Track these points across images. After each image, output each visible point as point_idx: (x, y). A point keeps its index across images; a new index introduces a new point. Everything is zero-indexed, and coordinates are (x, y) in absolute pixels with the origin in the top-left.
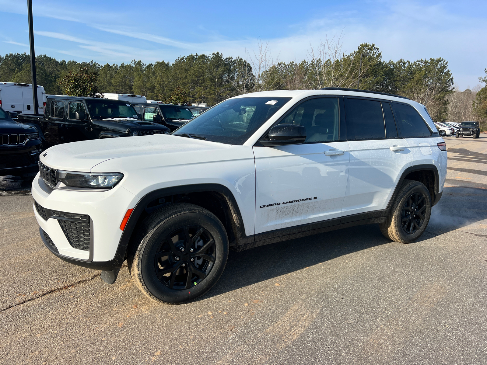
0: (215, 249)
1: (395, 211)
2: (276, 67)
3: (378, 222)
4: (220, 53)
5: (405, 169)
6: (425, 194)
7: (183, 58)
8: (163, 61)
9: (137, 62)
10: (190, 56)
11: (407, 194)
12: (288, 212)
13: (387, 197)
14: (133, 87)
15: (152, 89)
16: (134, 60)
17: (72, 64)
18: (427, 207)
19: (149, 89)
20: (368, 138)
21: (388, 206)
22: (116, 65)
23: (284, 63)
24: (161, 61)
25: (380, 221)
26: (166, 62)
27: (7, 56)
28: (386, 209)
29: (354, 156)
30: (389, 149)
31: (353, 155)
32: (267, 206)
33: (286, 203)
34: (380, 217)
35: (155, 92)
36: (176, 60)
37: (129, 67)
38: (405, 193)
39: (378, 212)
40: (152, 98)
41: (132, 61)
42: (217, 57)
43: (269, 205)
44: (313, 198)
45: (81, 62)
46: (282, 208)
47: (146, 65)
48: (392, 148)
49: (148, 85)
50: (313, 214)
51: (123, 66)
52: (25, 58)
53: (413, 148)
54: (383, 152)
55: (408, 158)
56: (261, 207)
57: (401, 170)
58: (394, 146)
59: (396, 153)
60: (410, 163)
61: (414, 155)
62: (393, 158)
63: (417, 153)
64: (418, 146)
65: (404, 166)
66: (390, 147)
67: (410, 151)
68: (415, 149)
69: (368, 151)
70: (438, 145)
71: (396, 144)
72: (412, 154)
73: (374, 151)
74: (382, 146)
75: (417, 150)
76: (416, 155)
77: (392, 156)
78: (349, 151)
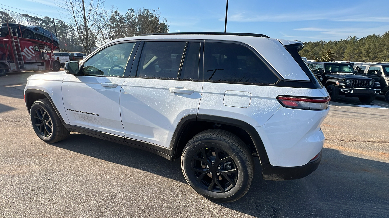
8: (374, 34)
9: (352, 38)
14: (344, 53)
15: (359, 54)
16: (350, 37)
17: (310, 43)
19: (356, 54)
21: (171, 147)
22: (336, 41)
28: (169, 148)
32: (71, 110)
33: (80, 112)
34: (165, 153)
35: (361, 56)
36: (387, 32)
37: (346, 41)
40: (357, 59)
41: (349, 37)
44: (96, 114)
45: (315, 42)
46: (80, 115)
47: (359, 38)
48: (172, 90)
49: (356, 51)
51: (341, 41)
53: (210, 94)
54: (159, 92)
55: (192, 104)
56: (67, 110)
57: (179, 114)
58: (177, 88)
59: (178, 96)
60: (194, 109)
61: (204, 102)
62: (170, 100)
63: (212, 100)
64: (223, 93)
65: (183, 111)
66: (169, 88)
67: (201, 97)
68: (214, 96)
69: (141, 88)
70: (279, 98)
71: (182, 86)
72: (203, 100)
73: (147, 89)
74: (160, 86)
75: (216, 97)
76: (209, 103)
77: (169, 97)
78: (121, 85)
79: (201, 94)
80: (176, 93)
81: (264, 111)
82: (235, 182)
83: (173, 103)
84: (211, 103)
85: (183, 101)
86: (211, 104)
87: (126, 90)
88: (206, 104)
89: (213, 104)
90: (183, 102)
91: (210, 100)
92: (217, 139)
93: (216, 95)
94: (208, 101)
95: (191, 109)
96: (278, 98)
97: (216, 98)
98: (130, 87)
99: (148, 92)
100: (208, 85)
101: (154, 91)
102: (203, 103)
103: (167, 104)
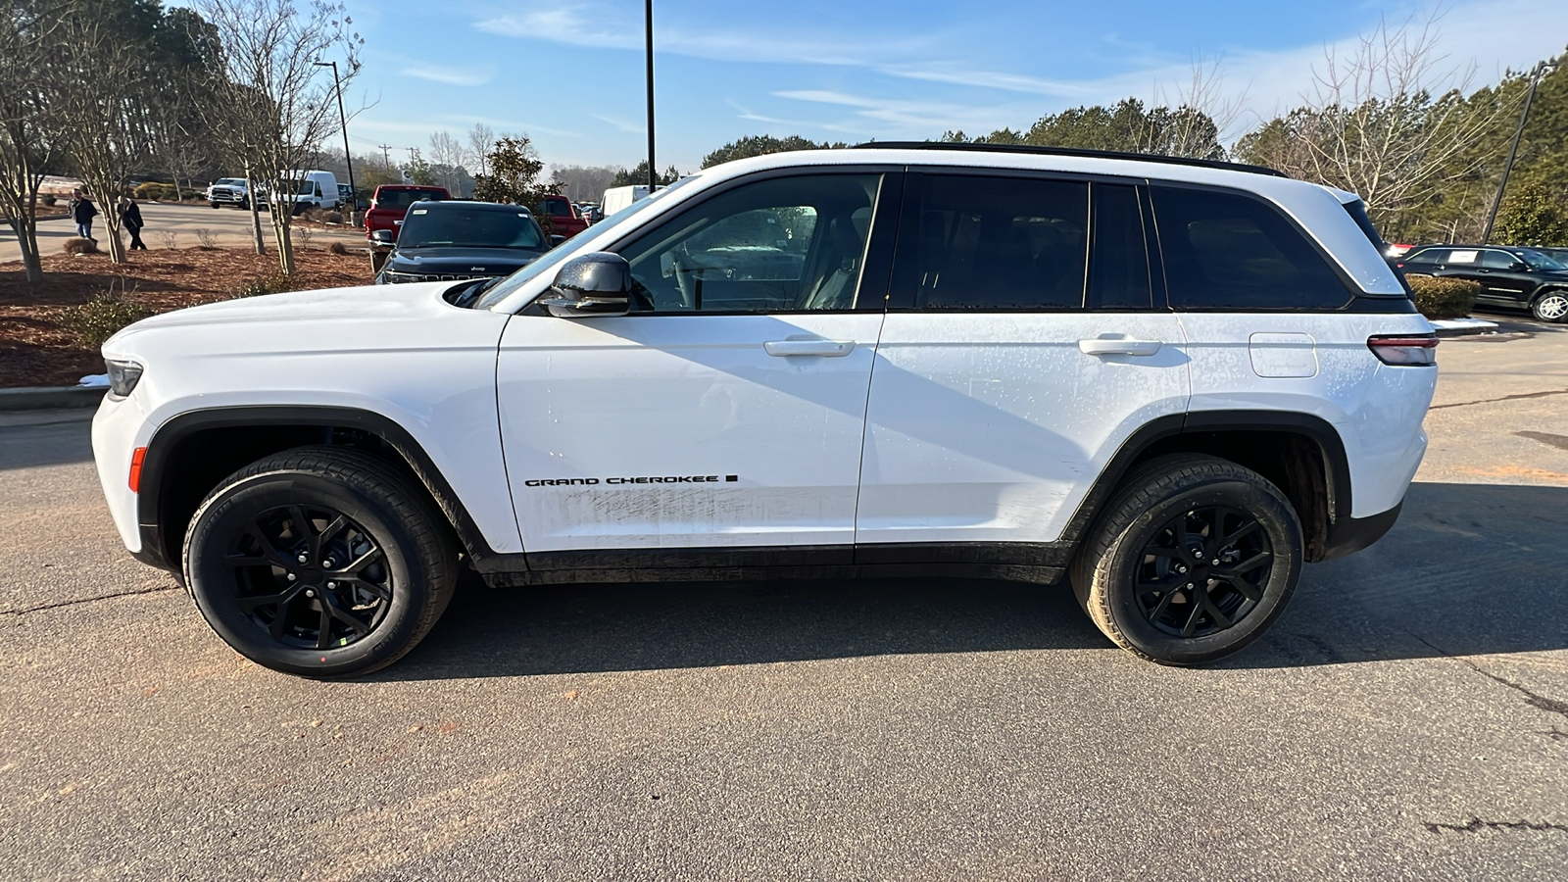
0: (388, 573)
1: (1104, 556)
2: (1284, 122)
3: (1027, 578)
4: (1138, 100)
5: (1143, 422)
6: (1264, 516)
7: (1051, 119)
10: (1066, 113)
11: (1161, 505)
12: (635, 506)
13: (1058, 504)
18: (1276, 561)
20: (991, 306)
21: (1067, 535)
23: (1310, 110)
24: (1002, 130)
25: (1035, 578)
26: (1013, 132)
27: (739, 142)
28: (1059, 542)
29: (894, 364)
30: (1076, 345)
31: (889, 358)
32: (551, 483)
33: (619, 481)
34: (1034, 563)
38: (1154, 500)
39: (1020, 548)
42: (1131, 108)
43: (558, 482)
44: (722, 477)
46: (610, 494)
48: (1087, 346)
50: (738, 522)
52: (766, 143)
53: (1210, 349)
54: (1041, 355)
55: (1167, 384)
56: (527, 483)
57: (1124, 421)
58: (1103, 337)
59: (1110, 364)
60: (1174, 400)
61: (1202, 374)
62: (1088, 380)
63: (1223, 367)
64: (1244, 342)
65: (1139, 411)
66: (1078, 341)
67: (1187, 359)
68: (1221, 352)
69: (964, 349)
70: (1374, 344)
71: (1117, 332)
72: (1198, 369)
73: (993, 349)
74: (1041, 335)
75: (1229, 356)
76: (1215, 375)
77: (1084, 371)
78: (872, 345)
79: (1183, 350)
80: (1105, 356)
81: (1351, 381)
82: (1262, 590)
83: (1099, 387)
84: (1223, 375)
85: (1134, 377)
86: (1223, 378)
87: (898, 363)
88: (1209, 378)
89: (1228, 378)
90: (1134, 381)
91: (1217, 368)
92: (1227, 477)
93: (1227, 349)
94: (1212, 370)
95: (1166, 399)
96: (1371, 345)
97: (1231, 358)
98: (916, 348)
99: (999, 361)
100: (1194, 320)
101: (1022, 356)
102: (1200, 377)
103: (1075, 394)
